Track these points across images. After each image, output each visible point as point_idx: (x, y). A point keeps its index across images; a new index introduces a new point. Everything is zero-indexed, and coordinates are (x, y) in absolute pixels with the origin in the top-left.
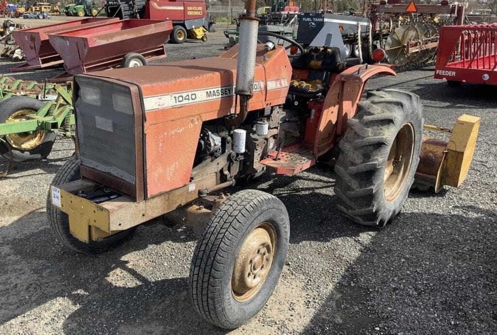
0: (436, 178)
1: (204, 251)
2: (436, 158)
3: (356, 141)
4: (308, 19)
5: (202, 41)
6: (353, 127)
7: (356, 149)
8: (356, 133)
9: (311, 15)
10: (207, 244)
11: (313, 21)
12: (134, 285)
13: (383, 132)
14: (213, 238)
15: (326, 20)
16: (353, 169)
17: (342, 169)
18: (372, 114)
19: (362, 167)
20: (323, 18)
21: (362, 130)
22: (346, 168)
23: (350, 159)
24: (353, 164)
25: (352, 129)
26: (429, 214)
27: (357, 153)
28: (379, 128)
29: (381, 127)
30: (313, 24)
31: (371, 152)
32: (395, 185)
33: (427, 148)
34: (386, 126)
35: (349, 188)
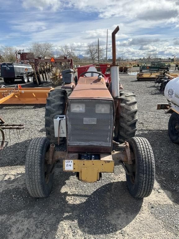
1: (146, 166)
3: (128, 112)
4: (5, 66)
6: (124, 107)
7: (129, 115)
8: (126, 109)
9: (6, 64)
10: (146, 163)
11: (8, 67)
12: (85, 200)
13: (136, 107)
14: (147, 160)
15: (14, 66)
16: (129, 123)
17: (124, 124)
18: (129, 101)
19: (132, 122)
20: (13, 65)
21: (128, 107)
22: (126, 123)
23: (127, 120)
24: (128, 121)
25: (124, 108)
27: (129, 117)
28: (134, 106)
30: (8, 68)
31: (134, 115)
35: (128, 131)
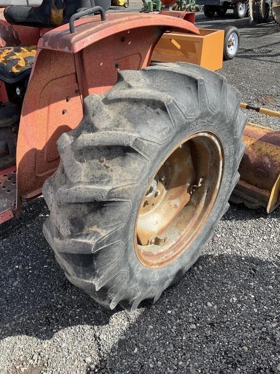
0: (270, 195)
2: (273, 165)
5: (124, 8)
13: (110, 173)
21: (72, 165)
26: (247, 259)
27: (61, 214)
28: (103, 164)
29: (106, 162)
31: (85, 216)
32: (189, 225)
33: (263, 149)
34: (117, 160)
